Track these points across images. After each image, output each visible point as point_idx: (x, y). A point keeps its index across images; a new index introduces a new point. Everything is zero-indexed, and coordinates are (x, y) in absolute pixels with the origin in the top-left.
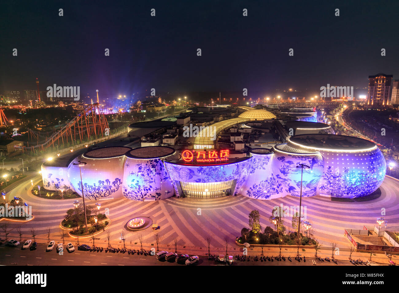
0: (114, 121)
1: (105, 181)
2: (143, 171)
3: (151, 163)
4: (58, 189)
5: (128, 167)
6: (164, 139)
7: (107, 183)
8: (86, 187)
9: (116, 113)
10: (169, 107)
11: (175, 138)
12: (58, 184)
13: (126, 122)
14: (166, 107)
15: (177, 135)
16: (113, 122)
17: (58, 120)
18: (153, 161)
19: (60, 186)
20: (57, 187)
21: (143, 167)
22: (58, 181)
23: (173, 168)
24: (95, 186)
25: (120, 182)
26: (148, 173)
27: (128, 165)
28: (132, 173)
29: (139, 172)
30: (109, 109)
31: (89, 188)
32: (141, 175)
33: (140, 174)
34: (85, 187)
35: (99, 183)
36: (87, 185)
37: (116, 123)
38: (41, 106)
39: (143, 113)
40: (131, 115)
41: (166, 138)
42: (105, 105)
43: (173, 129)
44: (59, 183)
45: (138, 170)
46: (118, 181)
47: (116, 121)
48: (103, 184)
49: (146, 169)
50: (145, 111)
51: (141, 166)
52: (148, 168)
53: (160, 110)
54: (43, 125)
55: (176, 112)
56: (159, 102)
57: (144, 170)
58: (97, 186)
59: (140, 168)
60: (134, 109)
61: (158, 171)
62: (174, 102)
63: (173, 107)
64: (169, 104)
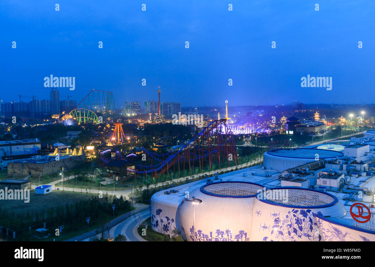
0: (246, 145)
1: (225, 232)
2: (281, 227)
3: (294, 216)
4: (167, 232)
5: (259, 215)
6: (319, 178)
7: (228, 235)
8: (200, 235)
9: (249, 133)
10: (332, 127)
11: (339, 179)
12: (168, 225)
13: (263, 147)
14: (327, 127)
15: (342, 174)
16: (244, 145)
17: (176, 140)
18: (299, 213)
19: (169, 229)
20: (166, 229)
21: (282, 219)
22: (168, 221)
23: (333, 230)
24: (211, 236)
25: (246, 237)
26: (289, 232)
27: (258, 213)
28: (265, 227)
29: (274, 227)
30: (241, 127)
31: (204, 238)
32: (278, 233)
33: (276, 229)
34: (198, 235)
35: (217, 234)
36: (202, 233)
37: (248, 147)
38: (160, 120)
39: (289, 136)
40: (271, 137)
41: (323, 178)
42: (236, 121)
43: (336, 164)
44: (169, 223)
45: (273, 223)
46: (244, 236)
47: (248, 145)
48: (222, 236)
49: (286, 224)
50: (291, 132)
51: (278, 218)
52: (290, 223)
53: (316, 131)
54: (160, 144)
55: (344, 137)
56: (316, 118)
57: (283, 224)
58: (215, 237)
59: (277, 221)
60: (276, 128)
61: (306, 230)
62: (342, 120)
63: (339, 128)
64: (333, 122)
